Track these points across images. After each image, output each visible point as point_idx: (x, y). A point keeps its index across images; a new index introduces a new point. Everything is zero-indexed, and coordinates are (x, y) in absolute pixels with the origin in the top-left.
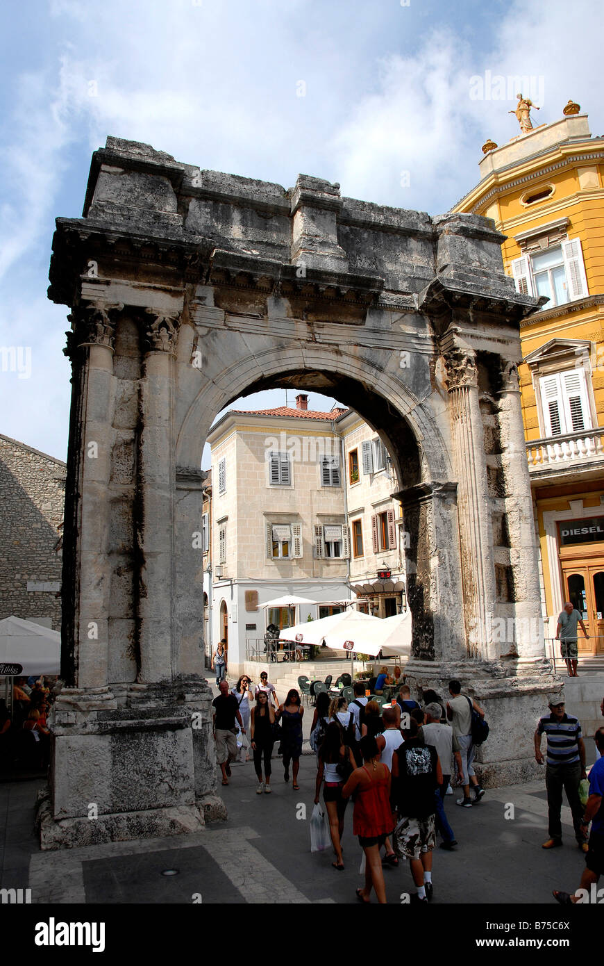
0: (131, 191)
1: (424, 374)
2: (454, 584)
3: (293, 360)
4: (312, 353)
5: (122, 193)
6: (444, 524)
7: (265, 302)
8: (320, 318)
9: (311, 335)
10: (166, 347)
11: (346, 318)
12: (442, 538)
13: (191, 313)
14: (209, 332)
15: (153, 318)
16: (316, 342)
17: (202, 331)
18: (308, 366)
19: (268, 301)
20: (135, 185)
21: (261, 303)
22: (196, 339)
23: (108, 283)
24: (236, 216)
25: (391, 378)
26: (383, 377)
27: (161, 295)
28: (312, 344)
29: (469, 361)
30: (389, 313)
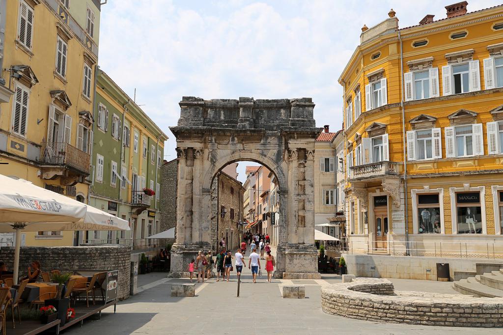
1: (281, 156)
3: (236, 156)
4: (243, 154)
8: (247, 142)
9: (243, 148)
10: (199, 158)
11: (255, 141)
13: (208, 146)
14: (213, 150)
15: (195, 150)
19: (230, 139)
21: (228, 140)
22: (209, 153)
23: (183, 142)
24: (222, 112)
25: (269, 159)
26: (266, 159)
27: (197, 143)
28: (243, 151)
29: (294, 152)
30: (270, 138)
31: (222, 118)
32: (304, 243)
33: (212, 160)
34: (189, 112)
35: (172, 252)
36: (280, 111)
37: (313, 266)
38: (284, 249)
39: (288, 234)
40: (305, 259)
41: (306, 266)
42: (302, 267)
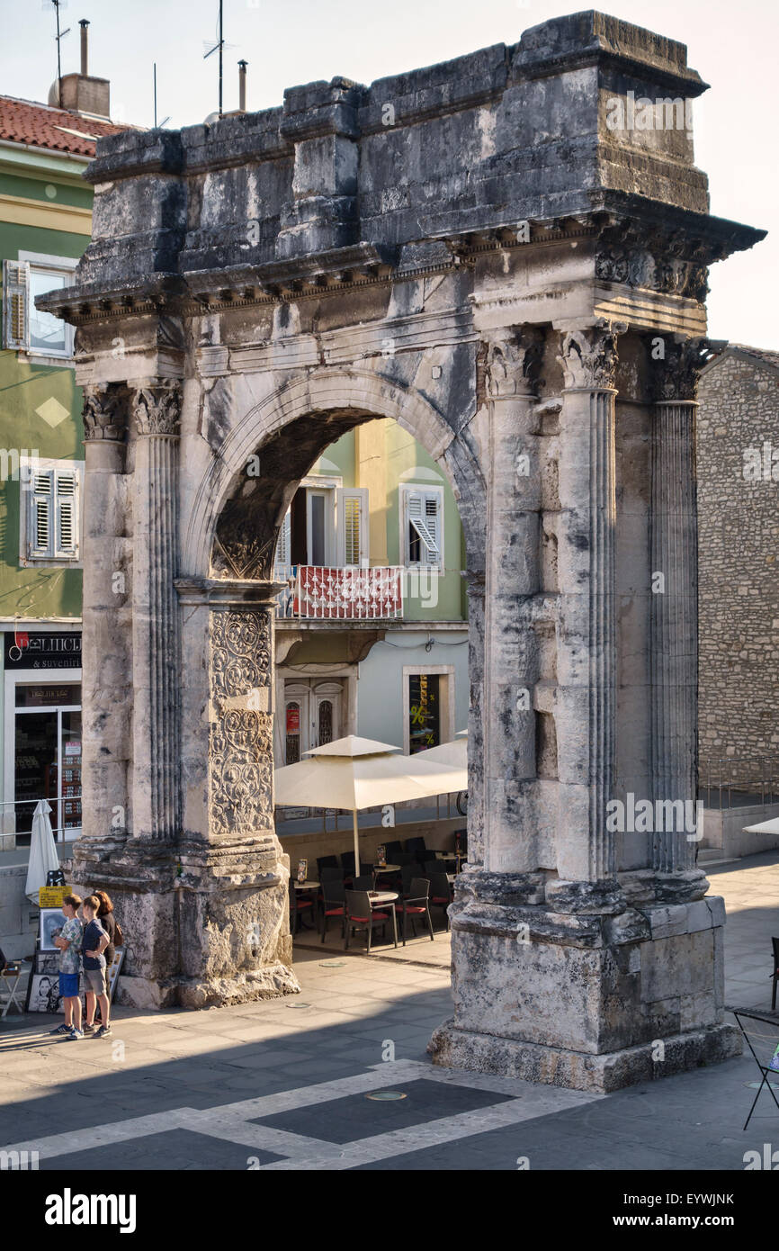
1: (468, 379)
4: (324, 385)
5: (112, 220)
7: (272, 317)
8: (332, 323)
9: (320, 356)
11: (364, 312)
13: (196, 362)
14: (215, 383)
16: (326, 366)
17: (208, 384)
18: (315, 407)
19: (275, 315)
20: (123, 201)
21: (267, 321)
22: (202, 398)
24: (252, 183)
26: (409, 401)
27: (137, 359)
28: (322, 370)
29: (497, 351)
30: (421, 283)
33: (213, 434)
34: (120, 213)
36: (472, 118)
37: (573, 1008)
40: (537, 966)
41: (542, 1003)
42: (525, 1011)
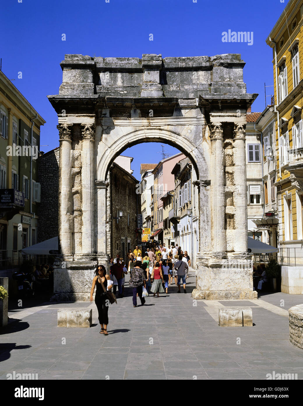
0: (75, 76)
1: (199, 134)
2: (208, 221)
3: (141, 135)
4: (149, 131)
5: (72, 78)
6: (205, 197)
7: (130, 112)
9: (149, 124)
11: (164, 114)
12: (204, 203)
13: (100, 121)
14: (108, 128)
15: (83, 127)
16: (151, 126)
17: (105, 128)
18: (147, 137)
19: (131, 111)
20: (76, 74)
21: (128, 113)
22: (103, 131)
23: (67, 116)
24: (119, 76)
25: (184, 138)
26: (180, 138)
27: (86, 118)
28: (149, 127)
29: (217, 127)
30: (184, 109)
31: (119, 83)
32: (233, 251)
33: (106, 141)
35: (55, 267)
37: (246, 281)
38: (207, 259)
39: (212, 239)
40: (235, 272)
41: (236, 281)
42: (232, 283)
